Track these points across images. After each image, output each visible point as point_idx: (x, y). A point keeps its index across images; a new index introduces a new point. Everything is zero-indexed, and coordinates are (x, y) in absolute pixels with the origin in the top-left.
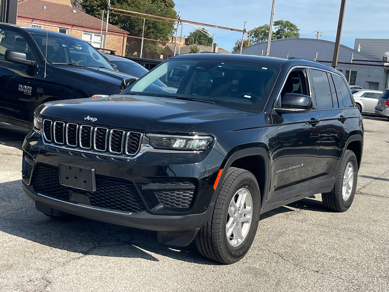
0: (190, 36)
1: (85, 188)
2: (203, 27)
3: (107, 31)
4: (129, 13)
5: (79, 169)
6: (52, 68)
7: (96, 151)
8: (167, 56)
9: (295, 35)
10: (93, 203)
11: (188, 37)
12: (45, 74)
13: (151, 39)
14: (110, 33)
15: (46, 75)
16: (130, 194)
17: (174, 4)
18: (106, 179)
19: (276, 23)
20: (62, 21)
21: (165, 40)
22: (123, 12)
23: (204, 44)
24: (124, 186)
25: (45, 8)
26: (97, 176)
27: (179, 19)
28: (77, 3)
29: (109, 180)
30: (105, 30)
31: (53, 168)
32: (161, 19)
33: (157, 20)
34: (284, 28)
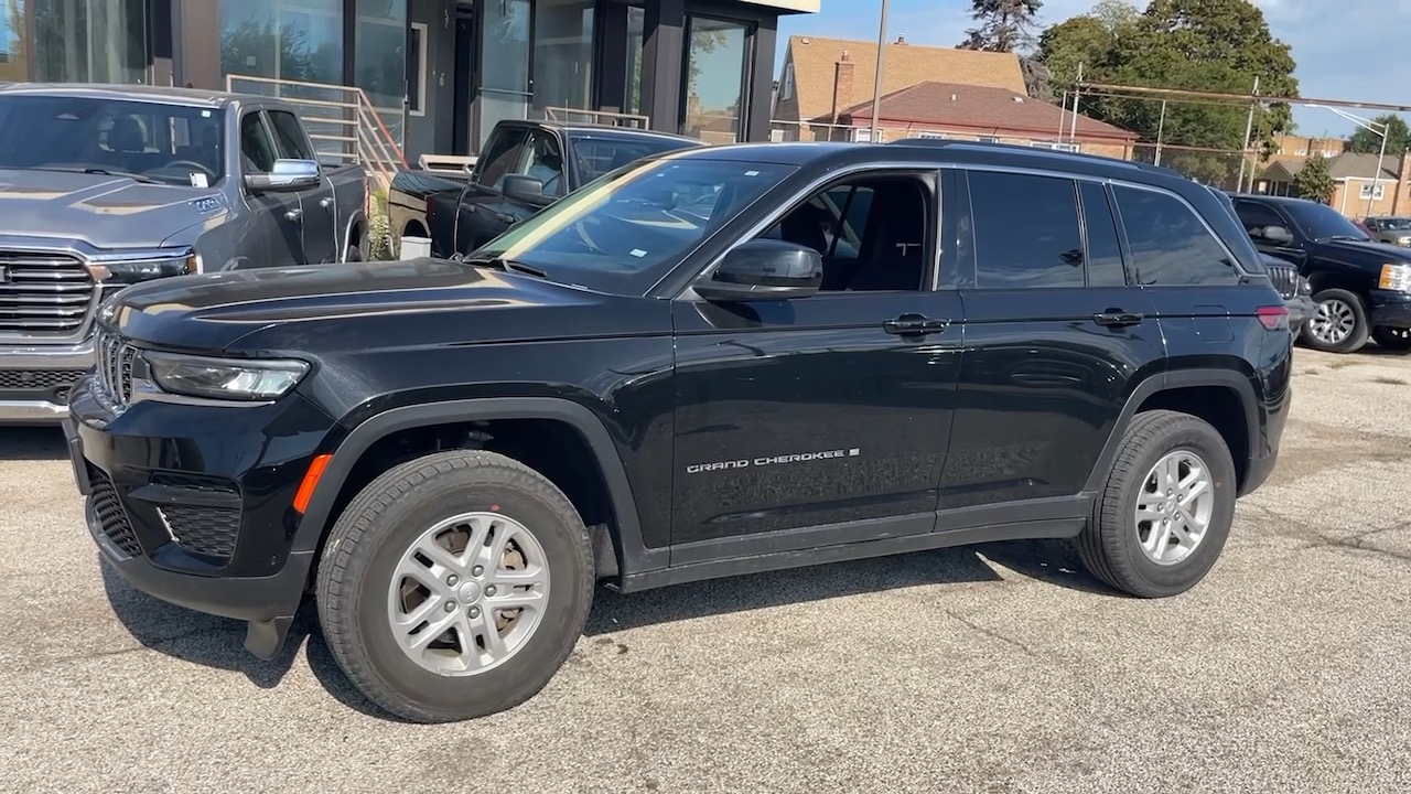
0: (1359, 135)
2: (1391, 112)
3: (1072, 136)
4: (1140, 93)
8: (1274, 184)
11: (1351, 138)
13: (1189, 145)
14: (1080, 138)
17: (1295, 65)
20: (986, 122)
21: (1226, 146)
22: (1128, 93)
23: (1394, 151)
25: (954, 97)
28: (1040, 82)
30: (1070, 134)
32: (1216, 99)
33: (1208, 103)
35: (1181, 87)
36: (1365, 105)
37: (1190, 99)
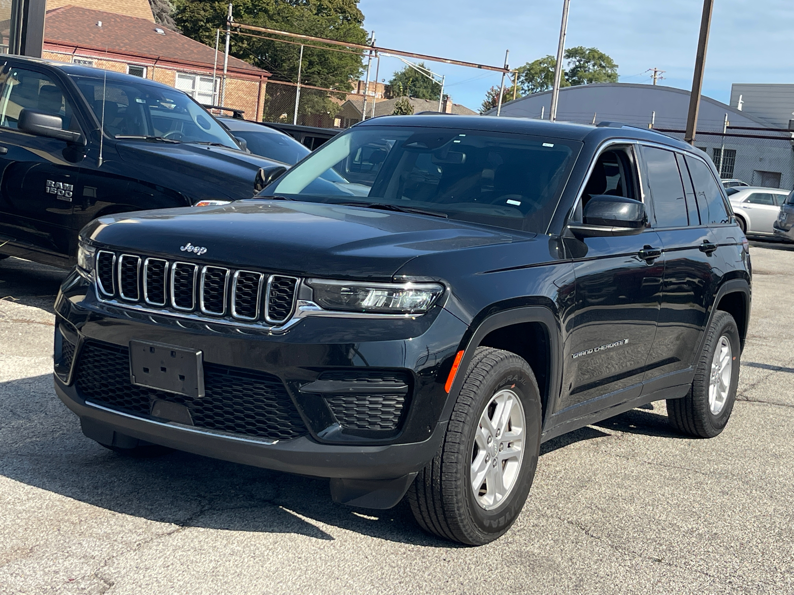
0: (395, 80)
1: (183, 390)
3: (225, 72)
4: (270, 35)
5: (170, 352)
6: (116, 147)
7: (204, 316)
8: (347, 120)
9: (609, 76)
10: (199, 422)
11: (391, 82)
12: (101, 158)
13: (315, 86)
14: (232, 74)
15: (103, 160)
16: (274, 403)
17: (363, 17)
18: (225, 372)
19: (571, 54)
20: (134, 51)
21: (344, 89)
22: (259, 33)
23: (424, 95)
24: (262, 386)
25: (100, 24)
26: (207, 366)
27: (372, 46)
29: (231, 373)
30: (223, 70)
31: (117, 350)
32: (335, 46)
33: (328, 48)
34: (587, 62)
35: (306, 32)
36: (455, 62)
37: (314, 44)
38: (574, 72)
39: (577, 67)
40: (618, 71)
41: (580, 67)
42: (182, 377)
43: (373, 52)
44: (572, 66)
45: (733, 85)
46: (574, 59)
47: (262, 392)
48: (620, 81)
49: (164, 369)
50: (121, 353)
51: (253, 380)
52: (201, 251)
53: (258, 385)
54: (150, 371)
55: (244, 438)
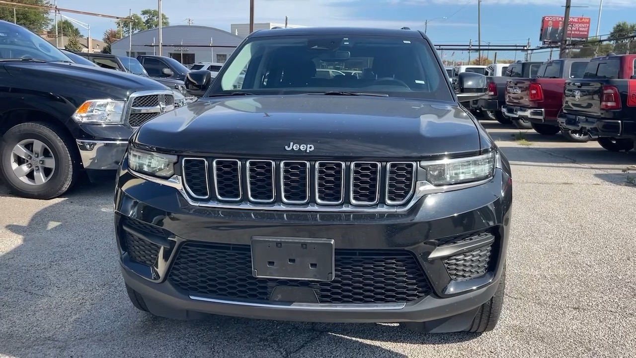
0: (52, 28)
1: (315, 277)
5: (300, 245)
9: (165, 23)
10: (323, 299)
16: (404, 273)
18: (355, 254)
19: (144, 13)
24: (394, 261)
26: (338, 252)
27: (56, 8)
29: (360, 254)
31: (228, 248)
34: (154, 17)
38: (147, 22)
39: (149, 19)
40: (169, 21)
41: (150, 19)
42: (313, 265)
43: (57, 11)
44: (146, 19)
45: (232, 25)
46: (147, 15)
47: (394, 266)
48: (170, 25)
49: (292, 260)
50: (233, 250)
51: (384, 257)
52: (310, 148)
53: (390, 261)
54: (275, 264)
55: (375, 306)
